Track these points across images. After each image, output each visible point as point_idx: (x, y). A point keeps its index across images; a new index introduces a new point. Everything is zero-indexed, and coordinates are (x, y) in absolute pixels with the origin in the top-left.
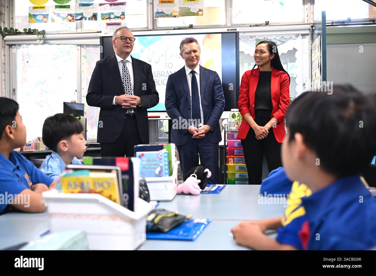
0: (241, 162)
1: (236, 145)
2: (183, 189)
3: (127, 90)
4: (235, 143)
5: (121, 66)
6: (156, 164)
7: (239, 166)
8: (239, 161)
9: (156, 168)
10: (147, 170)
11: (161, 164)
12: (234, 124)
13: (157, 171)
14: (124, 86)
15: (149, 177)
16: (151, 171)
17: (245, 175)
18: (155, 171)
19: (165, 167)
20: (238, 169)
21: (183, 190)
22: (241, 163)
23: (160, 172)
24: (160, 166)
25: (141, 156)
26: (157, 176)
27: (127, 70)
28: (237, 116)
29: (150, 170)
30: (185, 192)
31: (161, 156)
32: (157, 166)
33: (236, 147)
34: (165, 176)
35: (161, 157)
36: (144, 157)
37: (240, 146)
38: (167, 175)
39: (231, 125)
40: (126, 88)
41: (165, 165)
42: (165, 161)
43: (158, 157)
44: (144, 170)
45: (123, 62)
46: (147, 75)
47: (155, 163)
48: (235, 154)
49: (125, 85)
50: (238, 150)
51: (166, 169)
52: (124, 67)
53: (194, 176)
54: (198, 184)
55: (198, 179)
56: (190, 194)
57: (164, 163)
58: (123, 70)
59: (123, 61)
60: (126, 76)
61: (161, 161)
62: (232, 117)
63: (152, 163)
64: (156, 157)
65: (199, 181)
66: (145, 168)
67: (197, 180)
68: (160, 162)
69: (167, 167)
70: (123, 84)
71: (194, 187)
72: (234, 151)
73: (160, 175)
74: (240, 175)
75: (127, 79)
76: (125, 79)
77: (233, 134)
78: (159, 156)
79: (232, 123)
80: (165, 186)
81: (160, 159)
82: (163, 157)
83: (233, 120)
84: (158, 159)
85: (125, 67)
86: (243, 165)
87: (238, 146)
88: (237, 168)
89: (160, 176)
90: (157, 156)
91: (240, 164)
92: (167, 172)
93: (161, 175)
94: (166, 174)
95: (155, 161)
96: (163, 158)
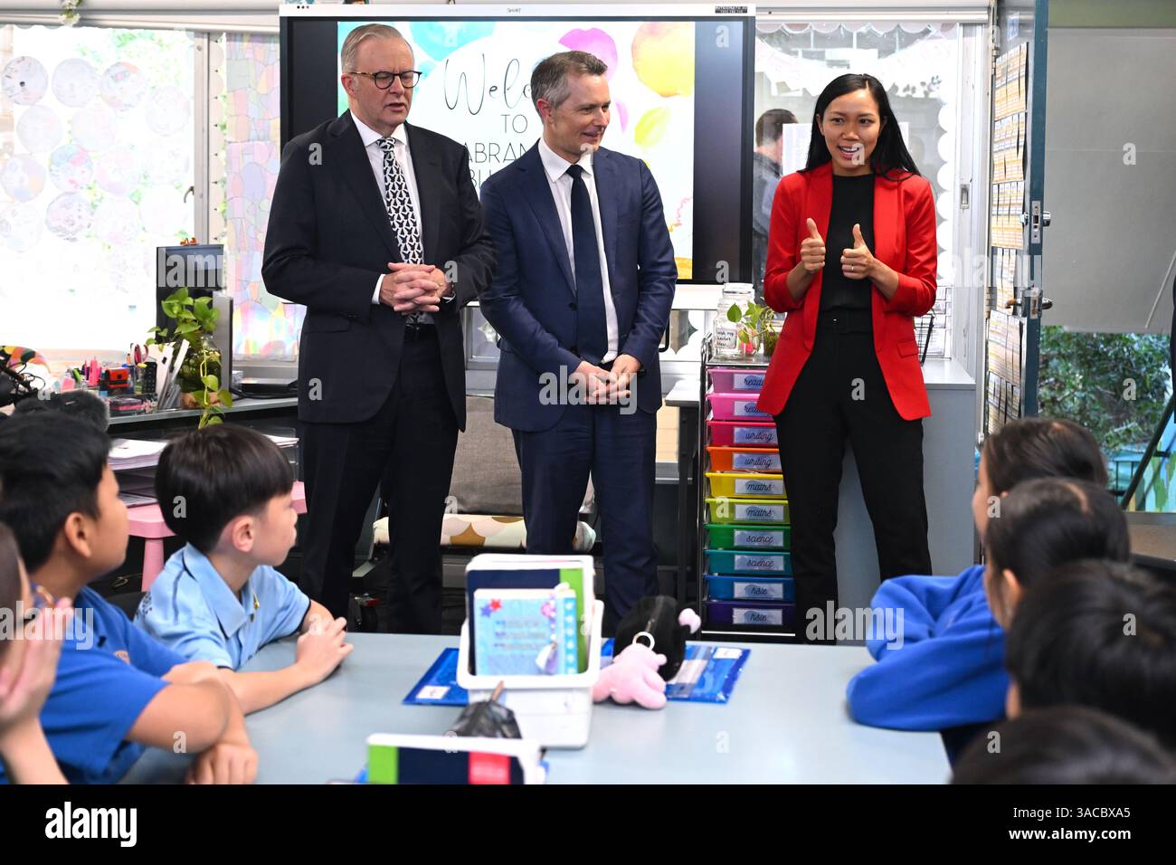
0: (755, 467)
1: (739, 410)
2: (613, 690)
3: (404, 240)
4: (737, 403)
5: (376, 160)
6: (536, 636)
7: (746, 481)
8: (748, 463)
9: (538, 648)
10: (508, 653)
11: (553, 637)
12: (733, 338)
13: (541, 661)
14: (394, 226)
15: (514, 673)
16: (523, 656)
17: (768, 510)
18: (536, 656)
19: (566, 646)
20: (745, 491)
21: (613, 692)
22: (755, 471)
23: (551, 663)
24: (551, 642)
25: (491, 608)
26: (540, 672)
27: (398, 173)
28: (743, 313)
29: (517, 652)
30: (619, 697)
31: (554, 610)
32: (540, 641)
33: (739, 419)
34: (566, 672)
35: (553, 615)
36: (499, 610)
37: (751, 414)
38: (573, 670)
39: (722, 342)
40: (402, 233)
41: (567, 638)
42: (566, 625)
43: (544, 613)
44: (500, 651)
45: (383, 144)
46: (458, 182)
47: (534, 630)
48: (736, 441)
49: (397, 225)
50: (745, 429)
51: (568, 652)
52: (387, 164)
53: (645, 641)
54: (657, 668)
55: (657, 650)
56: (634, 704)
57: (563, 632)
58: (385, 172)
59: (381, 141)
60: (398, 194)
61: (553, 626)
62: (729, 317)
63: (525, 630)
64: (539, 613)
65: (662, 659)
66: (502, 645)
67: (653, 654)
68: (553, 631)
69: (571, 645)
70: (392, 223)
71: (646, 682)
72: (733, 431)
73: (550, 668)
74: (750, 512)
75: (403, 203)
76: (395, 204)
77: (732, 374)
78: (547, 609)
79: (727, 336)
80: (566, 705)
81: (552, 620)
82: (561, 612)
83: (731, 326)
84: (546, 620)
85: (391, 164)
86: (761, 479)
87: (747, 414)
88: (740, 487)
89: (548, 673)
90: (542, 608)
91: (751, 475)
92: (572, 658)
93: (552, 671)
94: (568, 665)
95: (536, 625)
96: (560, 615)
